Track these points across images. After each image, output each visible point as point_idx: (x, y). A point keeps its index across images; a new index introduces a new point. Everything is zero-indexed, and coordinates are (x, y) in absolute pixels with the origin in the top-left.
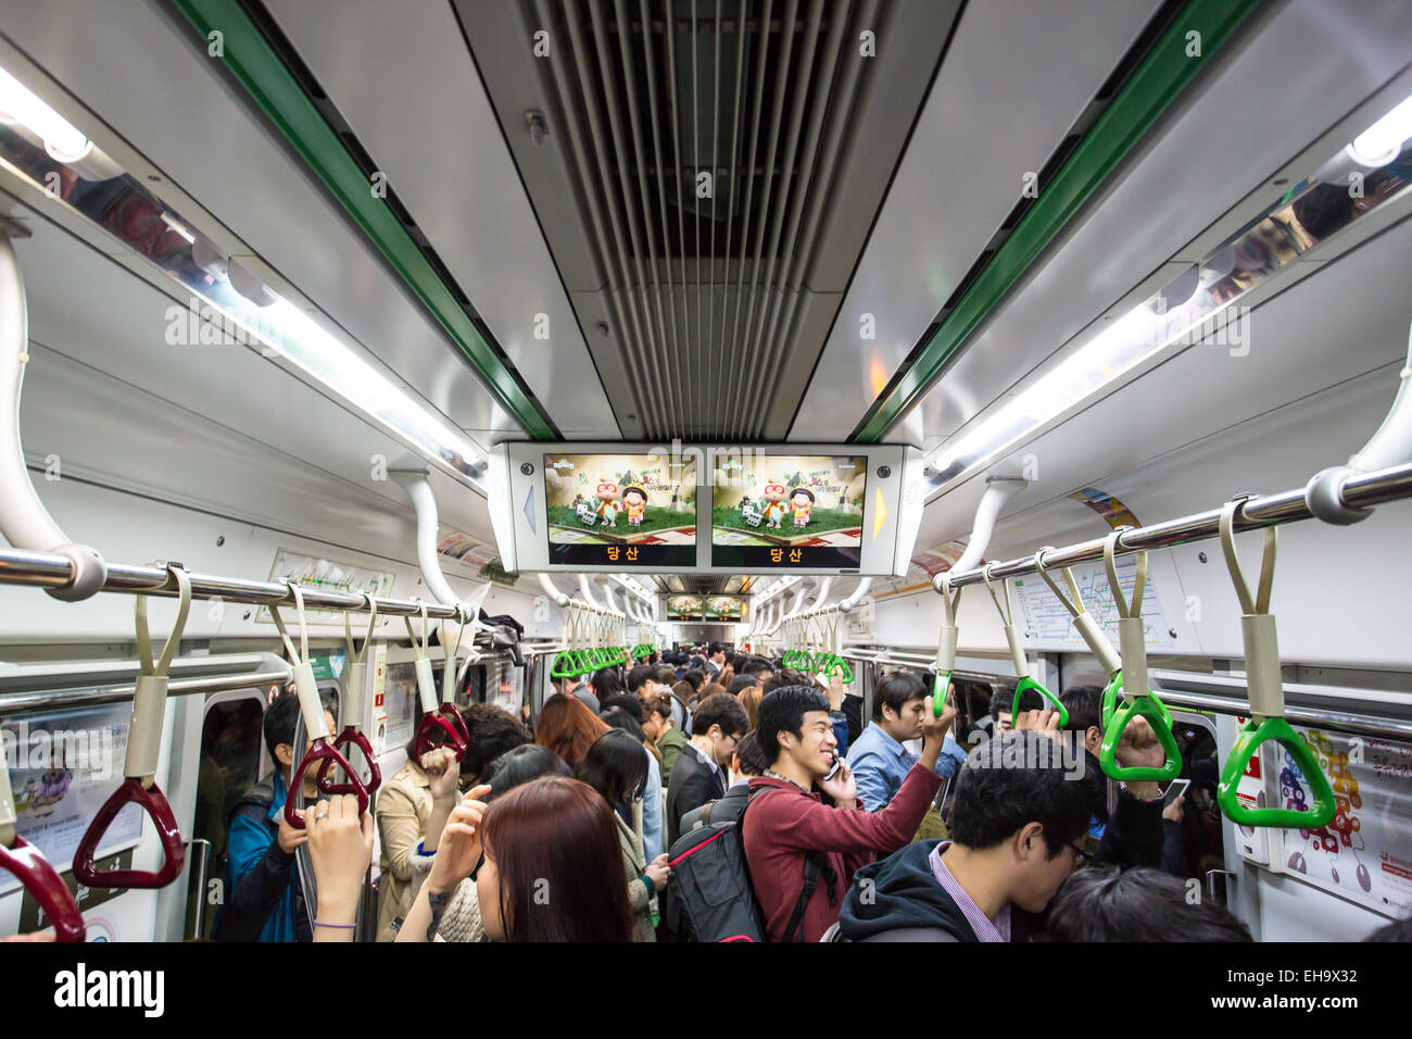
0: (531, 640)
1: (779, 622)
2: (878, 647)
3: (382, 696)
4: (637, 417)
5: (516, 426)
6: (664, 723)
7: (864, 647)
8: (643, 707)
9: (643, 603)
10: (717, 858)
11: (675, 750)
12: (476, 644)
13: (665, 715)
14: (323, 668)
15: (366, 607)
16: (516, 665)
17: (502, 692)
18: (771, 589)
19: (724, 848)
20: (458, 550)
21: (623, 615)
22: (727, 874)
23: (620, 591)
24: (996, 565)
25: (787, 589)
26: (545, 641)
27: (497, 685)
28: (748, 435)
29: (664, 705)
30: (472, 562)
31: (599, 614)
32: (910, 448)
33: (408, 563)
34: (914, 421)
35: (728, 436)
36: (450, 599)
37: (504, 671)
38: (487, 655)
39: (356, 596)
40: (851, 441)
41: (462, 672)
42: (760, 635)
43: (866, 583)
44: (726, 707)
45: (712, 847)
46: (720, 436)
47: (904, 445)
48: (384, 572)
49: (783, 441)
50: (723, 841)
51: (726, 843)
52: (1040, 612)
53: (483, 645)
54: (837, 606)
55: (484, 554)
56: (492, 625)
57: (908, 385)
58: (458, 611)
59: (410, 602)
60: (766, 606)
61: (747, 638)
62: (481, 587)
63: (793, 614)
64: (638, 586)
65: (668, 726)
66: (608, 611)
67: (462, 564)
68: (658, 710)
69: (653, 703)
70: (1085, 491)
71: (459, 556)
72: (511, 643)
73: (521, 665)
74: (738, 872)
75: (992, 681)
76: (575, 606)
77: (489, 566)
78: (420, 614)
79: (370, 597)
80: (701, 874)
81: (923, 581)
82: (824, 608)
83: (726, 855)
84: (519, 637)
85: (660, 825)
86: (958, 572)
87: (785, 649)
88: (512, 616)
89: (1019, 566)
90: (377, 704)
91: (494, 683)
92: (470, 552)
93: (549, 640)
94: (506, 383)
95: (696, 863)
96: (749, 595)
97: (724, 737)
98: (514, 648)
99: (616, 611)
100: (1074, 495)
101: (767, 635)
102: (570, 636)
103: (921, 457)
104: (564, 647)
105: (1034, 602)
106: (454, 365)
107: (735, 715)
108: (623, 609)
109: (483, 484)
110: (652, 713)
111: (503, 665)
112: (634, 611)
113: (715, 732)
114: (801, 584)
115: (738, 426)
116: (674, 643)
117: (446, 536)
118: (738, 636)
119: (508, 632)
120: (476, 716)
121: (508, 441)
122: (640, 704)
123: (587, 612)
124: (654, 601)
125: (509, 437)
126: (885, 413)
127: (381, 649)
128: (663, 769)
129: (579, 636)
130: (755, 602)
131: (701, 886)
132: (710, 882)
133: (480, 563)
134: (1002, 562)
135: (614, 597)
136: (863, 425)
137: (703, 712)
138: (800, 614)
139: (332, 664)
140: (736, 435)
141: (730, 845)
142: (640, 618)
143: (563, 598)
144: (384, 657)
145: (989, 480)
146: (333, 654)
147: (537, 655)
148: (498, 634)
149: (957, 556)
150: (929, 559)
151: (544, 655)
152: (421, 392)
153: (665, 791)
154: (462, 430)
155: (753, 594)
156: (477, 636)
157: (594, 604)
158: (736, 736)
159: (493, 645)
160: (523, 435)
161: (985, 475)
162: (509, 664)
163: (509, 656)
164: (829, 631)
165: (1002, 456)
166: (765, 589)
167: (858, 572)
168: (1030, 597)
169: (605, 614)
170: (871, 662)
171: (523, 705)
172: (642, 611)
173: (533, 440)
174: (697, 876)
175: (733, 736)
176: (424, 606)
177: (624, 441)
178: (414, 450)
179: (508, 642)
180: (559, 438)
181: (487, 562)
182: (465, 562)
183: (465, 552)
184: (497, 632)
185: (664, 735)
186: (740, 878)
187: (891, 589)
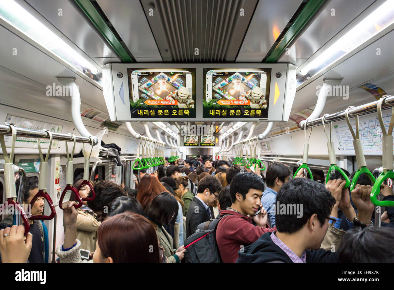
0: (125, 155)
1: (232, 146)
2: (274, 156)
3: (58, 179)
4: (169, 50)
5: (114, 56)
6: (184, 189)
7: (268, 156)
8: (176, 182)
9: (173, 139)
10: (206, 244)
11: (189, 200)
12: (100, 156)
13: (185, 186)
14: (31, 168)
15: (48, 137)
16: (118, 165)
17: (113, 177)
18: (228, 132)
19: (209, 241)
20: (91, 115)
21: (164, 143)
22: (210, 251)
23: (163, 133)
24: (328, 115)
25: (235, 131)
26: (130, 155)
27: (110, 174)
28: (219, 59)
29: (185, 181)
30: (98, 121)
31: (154, 142)
32: (290, 64)
33: (69, 121)
34: (292, 52)
35: (210, 60)
36: (86, 134)
37: (113, 169)
38: (105, 161)
39: (43, 132)
40: (264, 61)
41: (94, 168)
42: (224, 152)
43: (270, 125)
44: (212, 181)
45: (204, 240)
46: (206, 60)
47: (288, 63)
48: (58, 125)
49: (234, 62)
50: (208, 237)
51: (210, 238)
52: (345, 139)
53: (103, 157)
54: (257, 137)
55: (103, 117)
56: (107, 148)
57: (289, 35)
58: (91, 140)
59: (69, 135)
60: (226, 139)
61: (218, 153)
62: (101, 131)
63: (237, 142)
64: (171, 131)
65: (186, 191)
66: (158, 141)
67: (93, 121)
68: (182, 183)
69: (180, 180)
70: (366, 85)
71: (91, 118)
72: (116, 156)
73: (120, 165)
74: (215, 251)
75: (324, 169)
76: (144, 139)
77: (105, 122)
78: (73, 140)
79: (49, 132)
80: (199, 251)
81: (294, 127)
82: (252, 138)
83: (209, 243)
84: (119, 153)
85: (183, 232)
86: (311, 120)
87: (235, 157)
88: (116, 144)
89: (338, 115)
90: (56, 183)
91: (108, 174)
92: (96, 116)
93: (133, 155)
94: (110, 36)
95: (196, 247)
96: (219, 134)
97: (211, 194)
98: (117, 157)
99: (161, 142)
100: (361, 87)
101: (227, 151)
102: (141, 153)
103: (295, 68)
104: (138, 158)
105: (342, 134)
106: (87, 28)
107: (215, 184)
108: (165, 141)
109: (101, 84)
110: (179, 184)
111: (113, 166)
112: (170, 142)
113: (207, 192)
114: (241, 129)
115: (214, 55)
116: (187, 156)
117: (86, 109)
118: (215, 152)
119: (114, 151)
120: (102, 186)
121: (111, 63)
122: (175, 180)
123: (149, 142)
124: (178, 138)
125: (111, 61)
126: (279, 49)
127: (57, 159)
128: (184, 209)
129: (145, 153)
130: (222, 138)
131: (199, 257)
132: (203, 255)
133: (101, 121)
134: (330, 114)
135: (160, 136)
136: (269, 54)
137: (202, 183)
138: (241, 142)
139: (35, 166)
140: (213, 59)
141: (211, 240)
142: (172, 145)
143: (138, 135)
144: (59, 162)
145: (324, 80)
146: (36, 161)
147: (127, 161)
148: (110, 152)
149: (309, 115)
150: (297, 117)
151: (130, 161)
152: (72, 41)
153: (185, 218)
154: (90, 57)
155: (220, 134)
156: (100, 152)
157: (151, 138)
158: (216, 194)
159: (107, 156)
160: (118, 60)
161: (323, 77)
162: (115, 165)
163: (115, 161)
164: (253, 148)
165: (330, 69)
166: (225, 132)
167: (267, 119)
168: (341, 132)
169: (157, 143)
170: (271, 162)
171: (122, 183)
172: (173, 142)
173: (123, 62)
174: (197, 253)
175: (215, 194)
176: (74, 137)
177: (163, 62)
178: (69, 68)
179: (114, 155)
180: (134, 61)
181: (104, 121)
182: (94, 121)
183: (94, 116)
184: (109, 151)
185: (184, 194)
186: (216, 253)
187: (280, 131)
